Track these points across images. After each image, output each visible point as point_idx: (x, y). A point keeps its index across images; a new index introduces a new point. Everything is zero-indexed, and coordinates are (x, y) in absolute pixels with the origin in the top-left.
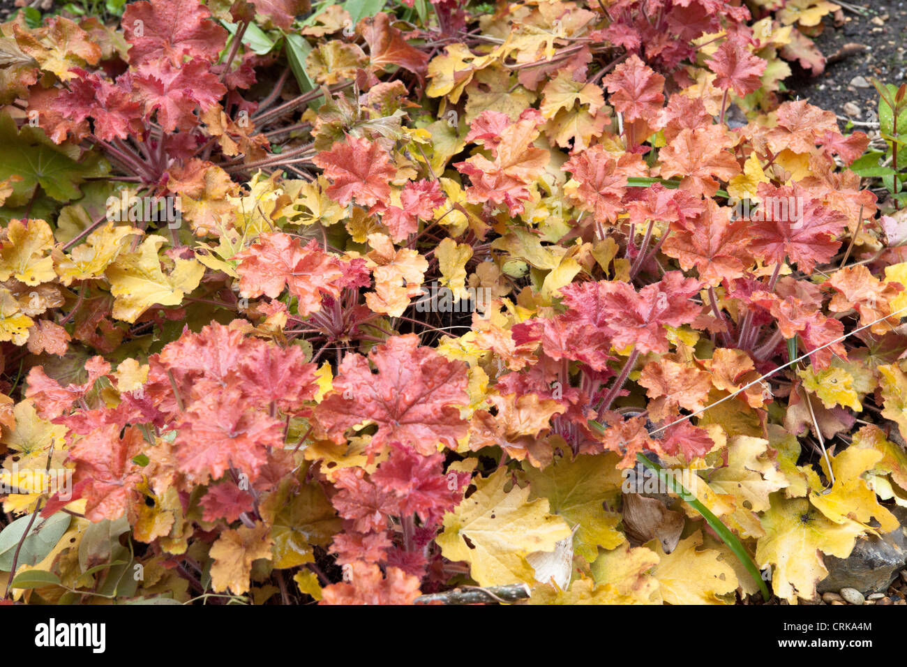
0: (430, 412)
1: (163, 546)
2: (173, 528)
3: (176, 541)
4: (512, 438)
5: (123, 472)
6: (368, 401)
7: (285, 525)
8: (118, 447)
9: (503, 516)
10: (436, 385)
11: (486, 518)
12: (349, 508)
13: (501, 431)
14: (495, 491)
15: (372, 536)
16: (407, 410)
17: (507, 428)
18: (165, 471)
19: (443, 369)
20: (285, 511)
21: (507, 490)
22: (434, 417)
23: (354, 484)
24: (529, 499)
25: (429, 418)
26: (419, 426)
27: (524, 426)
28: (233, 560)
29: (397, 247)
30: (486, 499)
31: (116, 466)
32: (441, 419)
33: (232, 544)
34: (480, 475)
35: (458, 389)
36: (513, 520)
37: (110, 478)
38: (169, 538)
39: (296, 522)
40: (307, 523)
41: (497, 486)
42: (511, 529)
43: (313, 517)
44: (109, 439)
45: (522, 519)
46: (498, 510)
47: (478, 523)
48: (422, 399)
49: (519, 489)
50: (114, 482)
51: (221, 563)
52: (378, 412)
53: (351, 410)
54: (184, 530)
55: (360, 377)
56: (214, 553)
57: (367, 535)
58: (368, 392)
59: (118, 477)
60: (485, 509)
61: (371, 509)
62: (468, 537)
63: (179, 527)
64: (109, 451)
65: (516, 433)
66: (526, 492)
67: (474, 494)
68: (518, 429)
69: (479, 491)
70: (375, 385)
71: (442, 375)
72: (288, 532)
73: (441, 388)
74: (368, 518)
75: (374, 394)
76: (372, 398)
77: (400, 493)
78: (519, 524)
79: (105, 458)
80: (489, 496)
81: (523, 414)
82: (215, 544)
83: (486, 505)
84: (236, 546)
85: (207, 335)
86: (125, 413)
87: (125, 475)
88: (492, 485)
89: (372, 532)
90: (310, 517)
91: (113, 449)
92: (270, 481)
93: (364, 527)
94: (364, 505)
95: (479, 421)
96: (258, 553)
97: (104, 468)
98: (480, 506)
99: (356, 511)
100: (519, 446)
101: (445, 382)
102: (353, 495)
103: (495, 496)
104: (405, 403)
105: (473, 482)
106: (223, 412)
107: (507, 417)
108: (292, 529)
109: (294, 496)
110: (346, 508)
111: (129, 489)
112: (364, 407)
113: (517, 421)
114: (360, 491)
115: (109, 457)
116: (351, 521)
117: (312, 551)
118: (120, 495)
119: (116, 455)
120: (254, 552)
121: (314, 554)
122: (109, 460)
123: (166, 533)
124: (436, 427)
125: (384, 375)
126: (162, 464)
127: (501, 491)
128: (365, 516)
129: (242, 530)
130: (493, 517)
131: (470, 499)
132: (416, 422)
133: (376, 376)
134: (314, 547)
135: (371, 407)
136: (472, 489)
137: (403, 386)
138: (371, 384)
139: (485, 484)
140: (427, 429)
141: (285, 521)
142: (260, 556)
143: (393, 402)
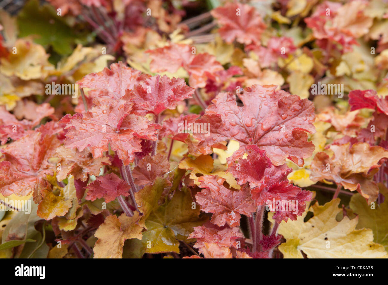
0: (283, 137)
1: (60, 225)
2: (69, 212)
3: (70, 221)
4: (345, 175)
5: (40, 167)
6: (234, 126)
7: (159, 222)
8: (38, 148)
9: (334, 239)
10: (289, 117)
11: (320, 239)
12: (209, 204)
13: (337, 170)
14: (329, 218)
15: (226, 230)
16: (263, 135)
17: (342, 168)
18: (68, 165)
19: (296, 106)
20: (159, 210)
21: (338, 220)
22: (286, 140)
23: (216, 188)
24: (357, 227)
25: (281, 142)
26: (272, 147)
27: (356, 166)
28: (113, 240)
29: (262, 70)
30: (321, 224)
31: (35, 162)
32: (290, 141)
33: (114, 228)
34: (317, 203)
35: (307, 122)
36: (342, 244)
37: (29, 170)
38: (65, 219)
39: (168, 222)
40: (177, 223)
41: (331, 214)
42: (341, 251)
43: (181, 218)
44: (33, 143)
45: (349, 244)
46: (330, 234)
47: (314, 243)
48: (276, 128)
49: (348, 220)
50: (31, 173)
51: (103, 242)
52: (240, 134)
53: (218, 130)
54: (77, 213)
55: (228, 108)
56: (98, 234)
57: (222, 228)
58: (234, 119)
59: (35, 170)
60: (320, 232)
61: (228, 209)
62: (305, 252)
63: (73, 211)
64: (32, 151)
65: (349, 172)
66: (354, 222)
67: (311, 220)
68: (351, 168)
69: (315, 217)
70: (239, 114)
71: (295, 110)
72: (161, 228)
73: (293, 120)
74: (224, 215)
75: (238, 121)
76: (237, 124)
77: (253, 185)
78: (347, 247)
79: (28, 156)
80: (324, 221)
81: (357, 157)
82: (100, 227)
83: (321, 229)
84: (116, 229)
85: (114, 69)
86: (51, 129)
87: (41, 170)
88: (326, 213)
89: (227, 226)
90: (180, 218)
91: (35, 149)
92: (149, 179)
93: (221, 221)
94: (222, 204)
95: (319, 162)
96: (131, 234)
97: (25, 162)
98: (316, 229)
99: (215, 208)
100: (350, 182)
101: (296, 115)
102: (213, 195)
103: (328, 223)
104: (263, 129)
105: (312, 210)
106: (112, 114)
107: (342, 160)
108: (165, 227)
109: (169, 200)
110: (207, 204)
111: (40, 178)
112: (229, 129)
113: (350, 162)
114: (220, 194)
115: (31, 154)
116: (210, 214)
117: (178, 245)
118: (33, 181)
119: (37, 154)
120: (129, 234)
121: (179, 247)
122: (31, 157)
123: (63, 215)
124: (286, 148)
125: (247, 108)
126: (67, 159)
127: (334, 219)
128: (222, 213)
129: (123, 218)
130: (326, 239)
131: (307, 223)
132: (270, 144)
133: (241, 108)
134: (180, 242)
135: (235, 130)
136: (310, 215)
137: (262, 118)
138: (236, 113)
139: (321, 211)
140: (279, 149)
141: (159, 219)
142: (133, 236)
143: (252, 129)
